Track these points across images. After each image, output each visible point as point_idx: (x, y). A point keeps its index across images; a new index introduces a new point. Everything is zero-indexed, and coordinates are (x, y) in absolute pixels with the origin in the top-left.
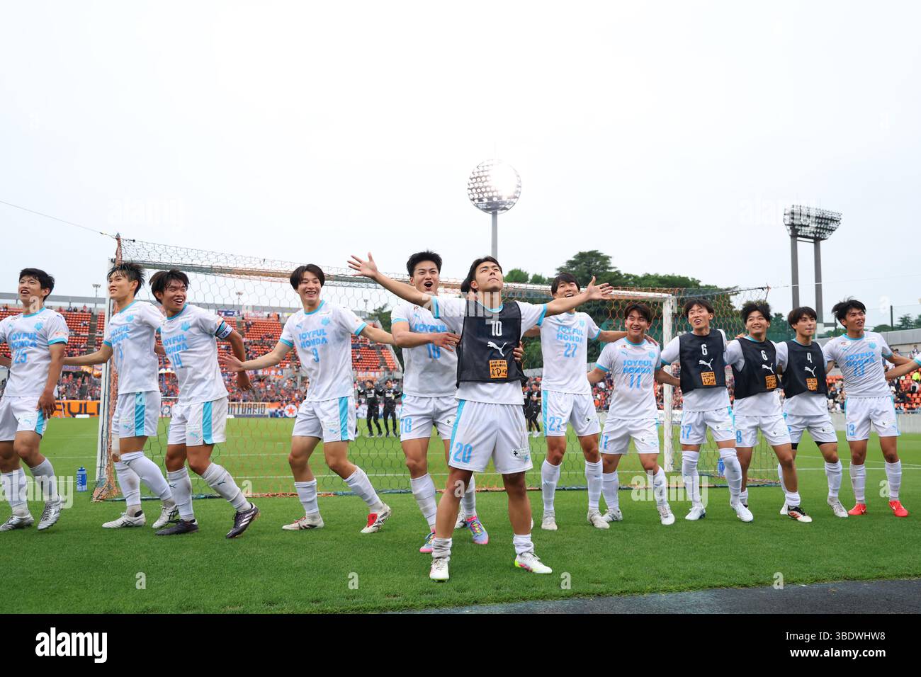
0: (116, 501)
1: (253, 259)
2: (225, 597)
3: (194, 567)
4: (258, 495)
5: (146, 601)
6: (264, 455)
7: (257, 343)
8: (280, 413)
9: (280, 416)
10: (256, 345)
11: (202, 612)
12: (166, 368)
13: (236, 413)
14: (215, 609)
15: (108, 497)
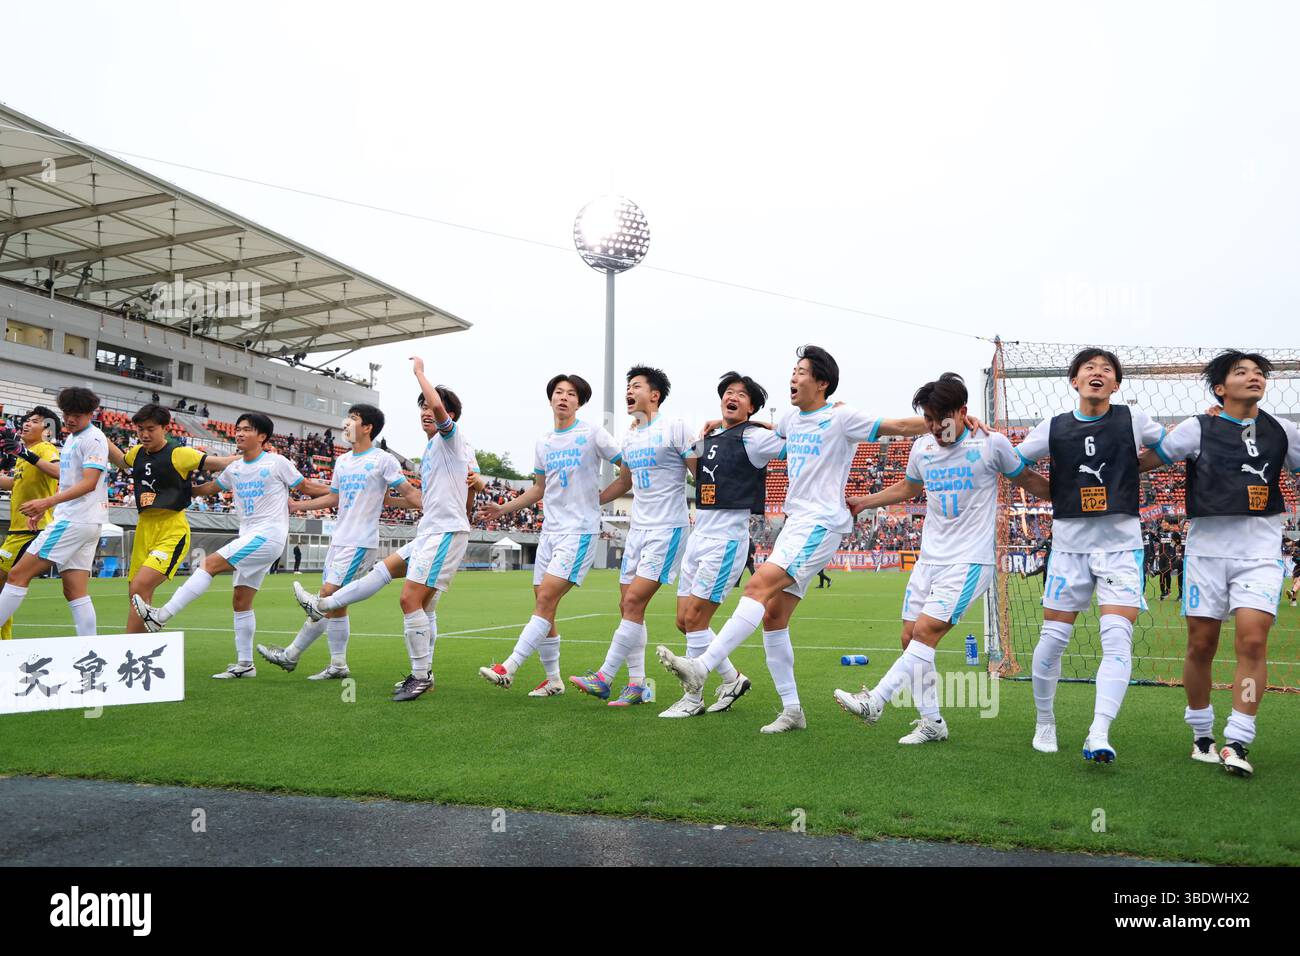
15: (1009, 674)
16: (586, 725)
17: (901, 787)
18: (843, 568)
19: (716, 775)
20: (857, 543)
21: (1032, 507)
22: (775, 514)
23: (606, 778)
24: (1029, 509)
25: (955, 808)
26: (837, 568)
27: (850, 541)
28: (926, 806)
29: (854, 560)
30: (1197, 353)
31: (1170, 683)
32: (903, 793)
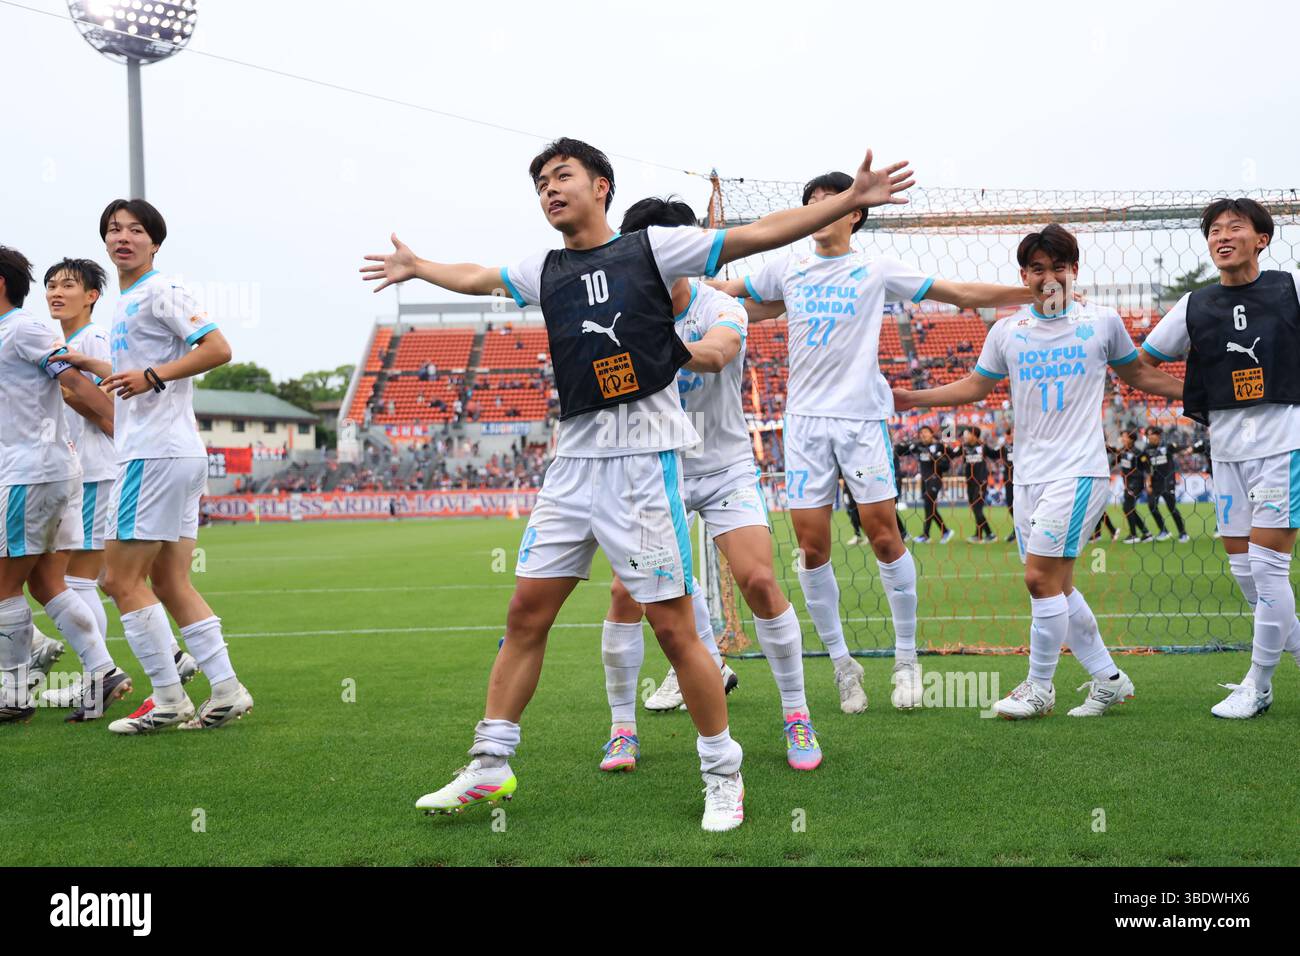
0: (747, 658)
1: (960, 192)
2: (994, 838)
3: (921, 778)
4: (1002, 650)
5: (849, 835)
6: (987, 575)
7: (940, 362)
8: (993, 496)
9: (993, 503)
10: (938, 367)
11: (957, 863)
12: (776, 420)
13: (910, 499)
14: (978, 860)
15: (733, 651)
16: (97, 767)
17: (579, 820)
18: (508, 514)
19: (307, 824)
20: (527, 476)
21: (768, 420)
22: (406, 438)
23: (130, 845)
24: (765, 421)
25: (654, 842)
26: (498, 513)
27: (516, 474)
28: (613, 842)
29: (522, 501)
30: (979, 196)
31: (943, 650)
32: (582, 827)
